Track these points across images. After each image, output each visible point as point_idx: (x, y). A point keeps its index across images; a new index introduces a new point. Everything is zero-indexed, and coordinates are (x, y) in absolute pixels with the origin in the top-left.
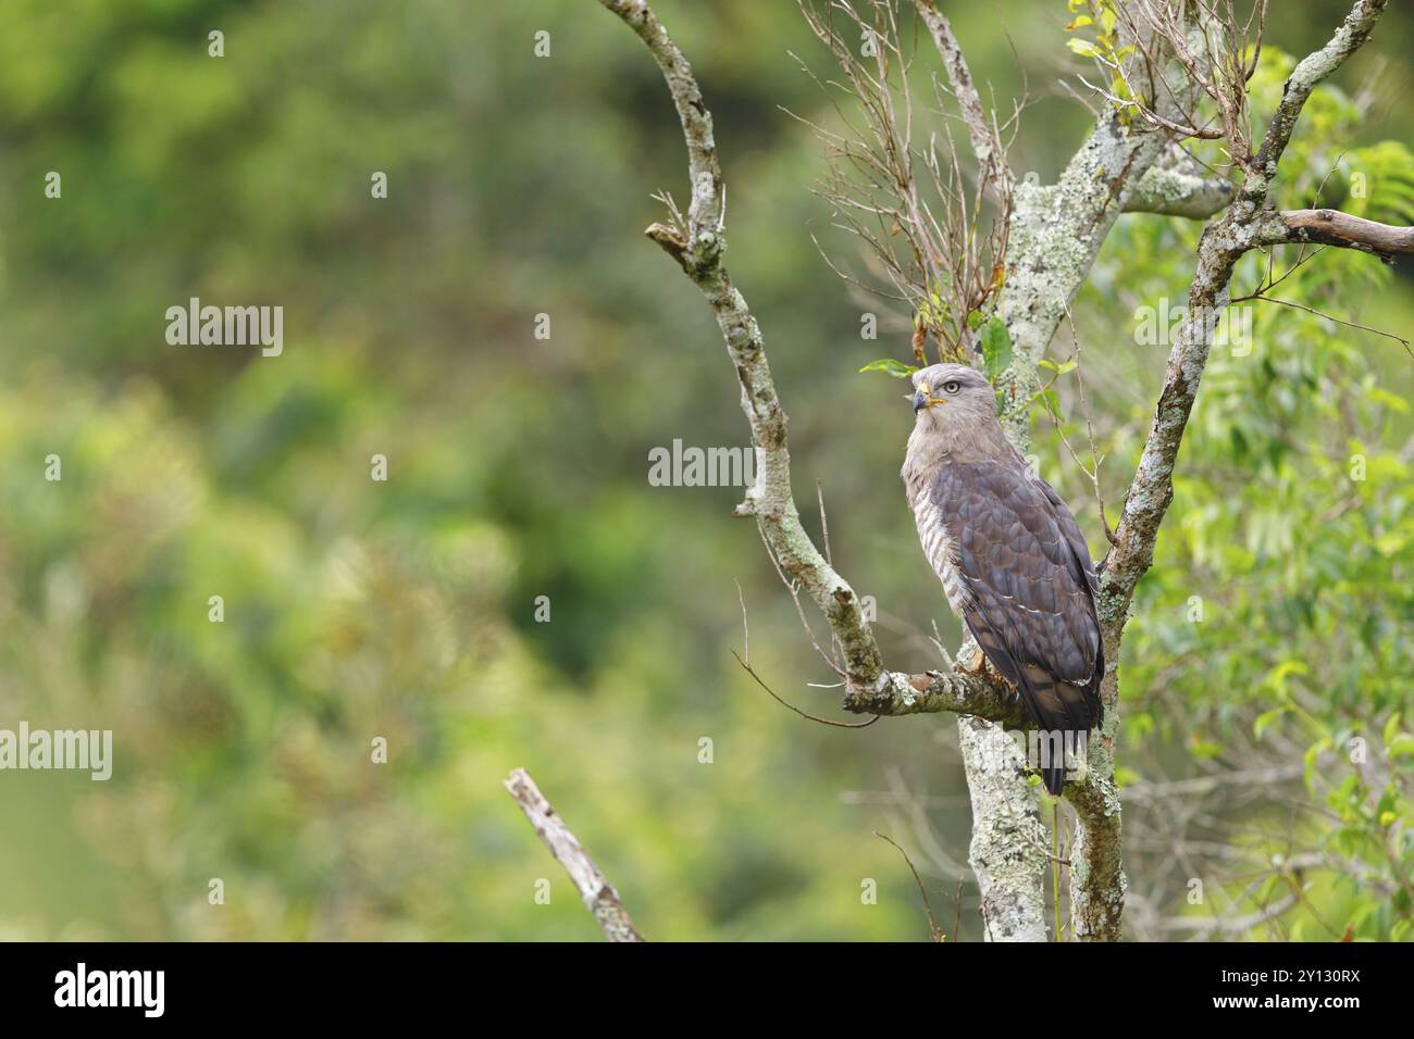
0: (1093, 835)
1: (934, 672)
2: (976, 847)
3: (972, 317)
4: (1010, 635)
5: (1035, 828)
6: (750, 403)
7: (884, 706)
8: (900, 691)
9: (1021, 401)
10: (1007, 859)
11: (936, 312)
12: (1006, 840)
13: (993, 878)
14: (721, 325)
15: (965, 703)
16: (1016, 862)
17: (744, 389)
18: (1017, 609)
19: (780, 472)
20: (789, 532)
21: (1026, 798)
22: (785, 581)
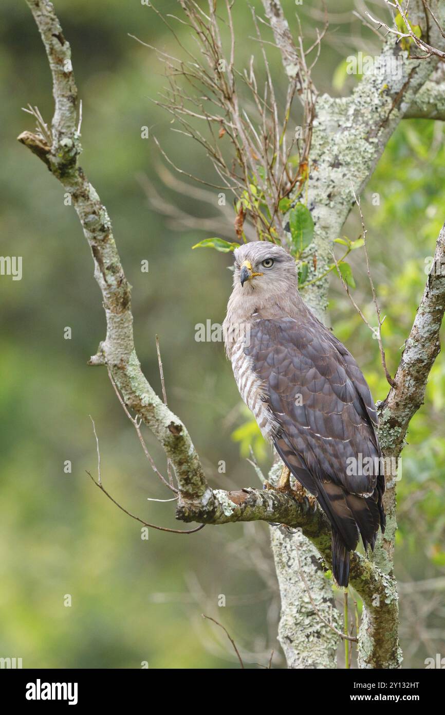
0: (376, 618)
1: (249, 489)
2: (284, 626)
3: (282, 203)
4: (309, 457)
5: (330, 612)
6: (101, 275)
7: (209, 516)
8: (221, 504)
9: (321, 270)
10: (308, 636)
11: (253, 199)
12: (307, 621)
13: (296, 652)
14: (78, 213)
15: (273, 514)
16: (316, 639)
17: (96, 264)
18: (313, 436)
19: (125, 330)
20: (133, 378)
21: (323, 588)
22: (130, 416)
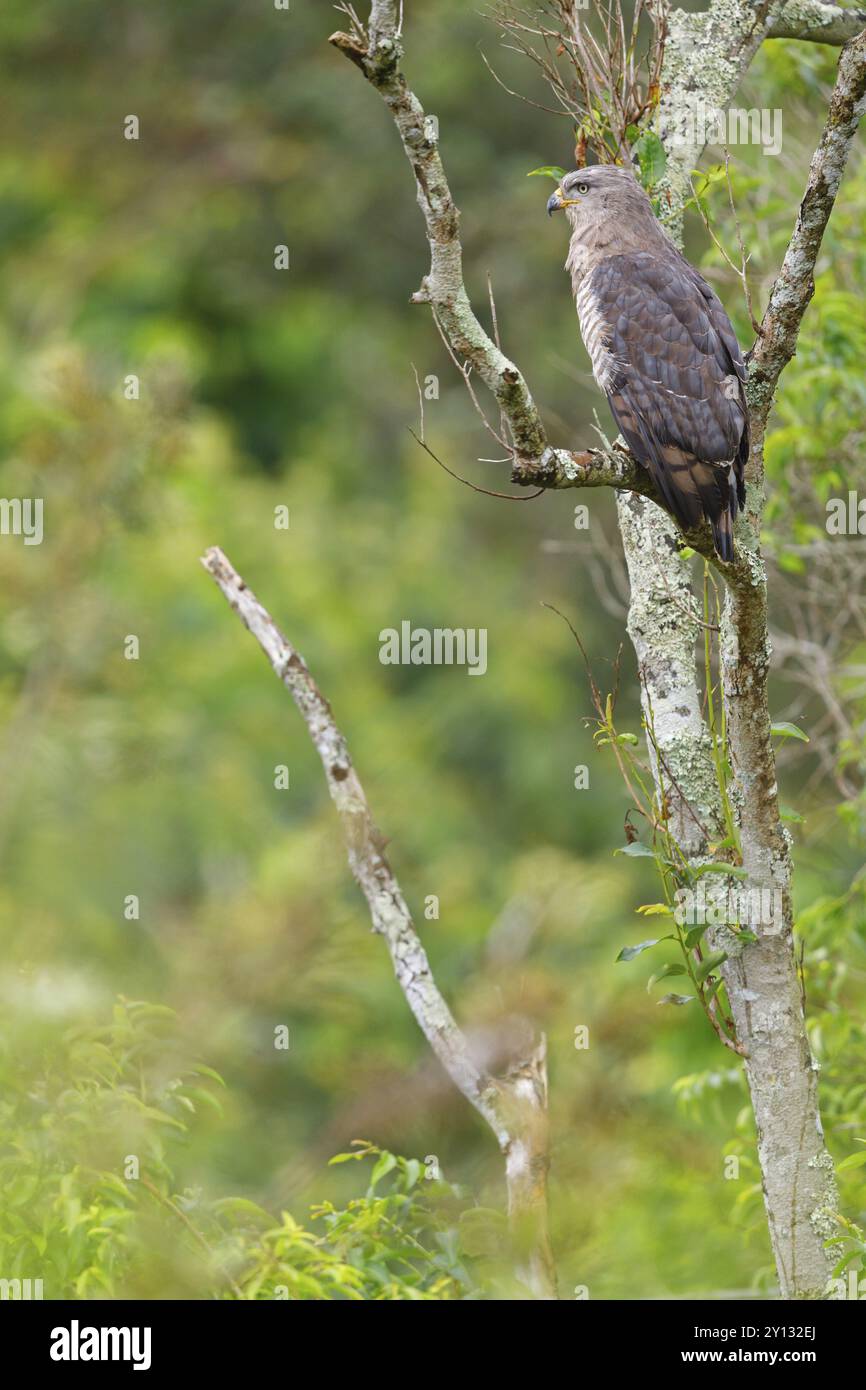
0: (741, 603)
1: (595, 450)
2: (633, 616)
3: (630, 132)
4: (654, 418)
5: (688, 600)
6: (425, 198)
7: (548, 479)
8: (563, 466)
9: (675, 208)
10: (662, 627)
11: (597, 126)
12: (661, 610)
13: (648, 646)
14: (398, 126)
15: (623, 480)
16: (670, 631)
17: (419, 186)
18: (663, 393)
19: (453, 262)
20: (462, 318)
21: (679, 572)
22: (458, 364)
